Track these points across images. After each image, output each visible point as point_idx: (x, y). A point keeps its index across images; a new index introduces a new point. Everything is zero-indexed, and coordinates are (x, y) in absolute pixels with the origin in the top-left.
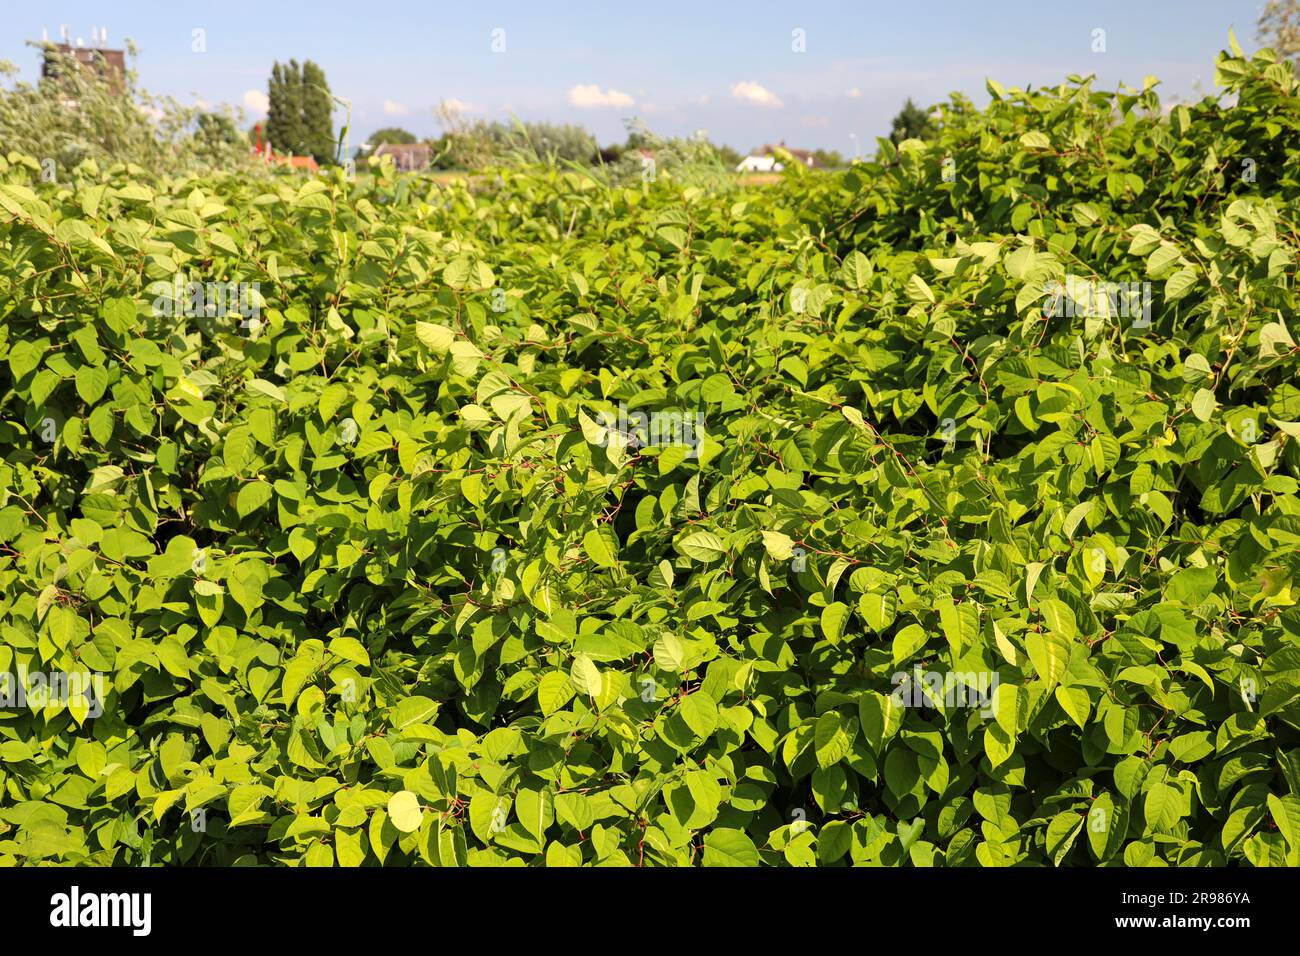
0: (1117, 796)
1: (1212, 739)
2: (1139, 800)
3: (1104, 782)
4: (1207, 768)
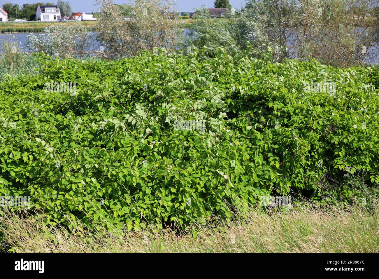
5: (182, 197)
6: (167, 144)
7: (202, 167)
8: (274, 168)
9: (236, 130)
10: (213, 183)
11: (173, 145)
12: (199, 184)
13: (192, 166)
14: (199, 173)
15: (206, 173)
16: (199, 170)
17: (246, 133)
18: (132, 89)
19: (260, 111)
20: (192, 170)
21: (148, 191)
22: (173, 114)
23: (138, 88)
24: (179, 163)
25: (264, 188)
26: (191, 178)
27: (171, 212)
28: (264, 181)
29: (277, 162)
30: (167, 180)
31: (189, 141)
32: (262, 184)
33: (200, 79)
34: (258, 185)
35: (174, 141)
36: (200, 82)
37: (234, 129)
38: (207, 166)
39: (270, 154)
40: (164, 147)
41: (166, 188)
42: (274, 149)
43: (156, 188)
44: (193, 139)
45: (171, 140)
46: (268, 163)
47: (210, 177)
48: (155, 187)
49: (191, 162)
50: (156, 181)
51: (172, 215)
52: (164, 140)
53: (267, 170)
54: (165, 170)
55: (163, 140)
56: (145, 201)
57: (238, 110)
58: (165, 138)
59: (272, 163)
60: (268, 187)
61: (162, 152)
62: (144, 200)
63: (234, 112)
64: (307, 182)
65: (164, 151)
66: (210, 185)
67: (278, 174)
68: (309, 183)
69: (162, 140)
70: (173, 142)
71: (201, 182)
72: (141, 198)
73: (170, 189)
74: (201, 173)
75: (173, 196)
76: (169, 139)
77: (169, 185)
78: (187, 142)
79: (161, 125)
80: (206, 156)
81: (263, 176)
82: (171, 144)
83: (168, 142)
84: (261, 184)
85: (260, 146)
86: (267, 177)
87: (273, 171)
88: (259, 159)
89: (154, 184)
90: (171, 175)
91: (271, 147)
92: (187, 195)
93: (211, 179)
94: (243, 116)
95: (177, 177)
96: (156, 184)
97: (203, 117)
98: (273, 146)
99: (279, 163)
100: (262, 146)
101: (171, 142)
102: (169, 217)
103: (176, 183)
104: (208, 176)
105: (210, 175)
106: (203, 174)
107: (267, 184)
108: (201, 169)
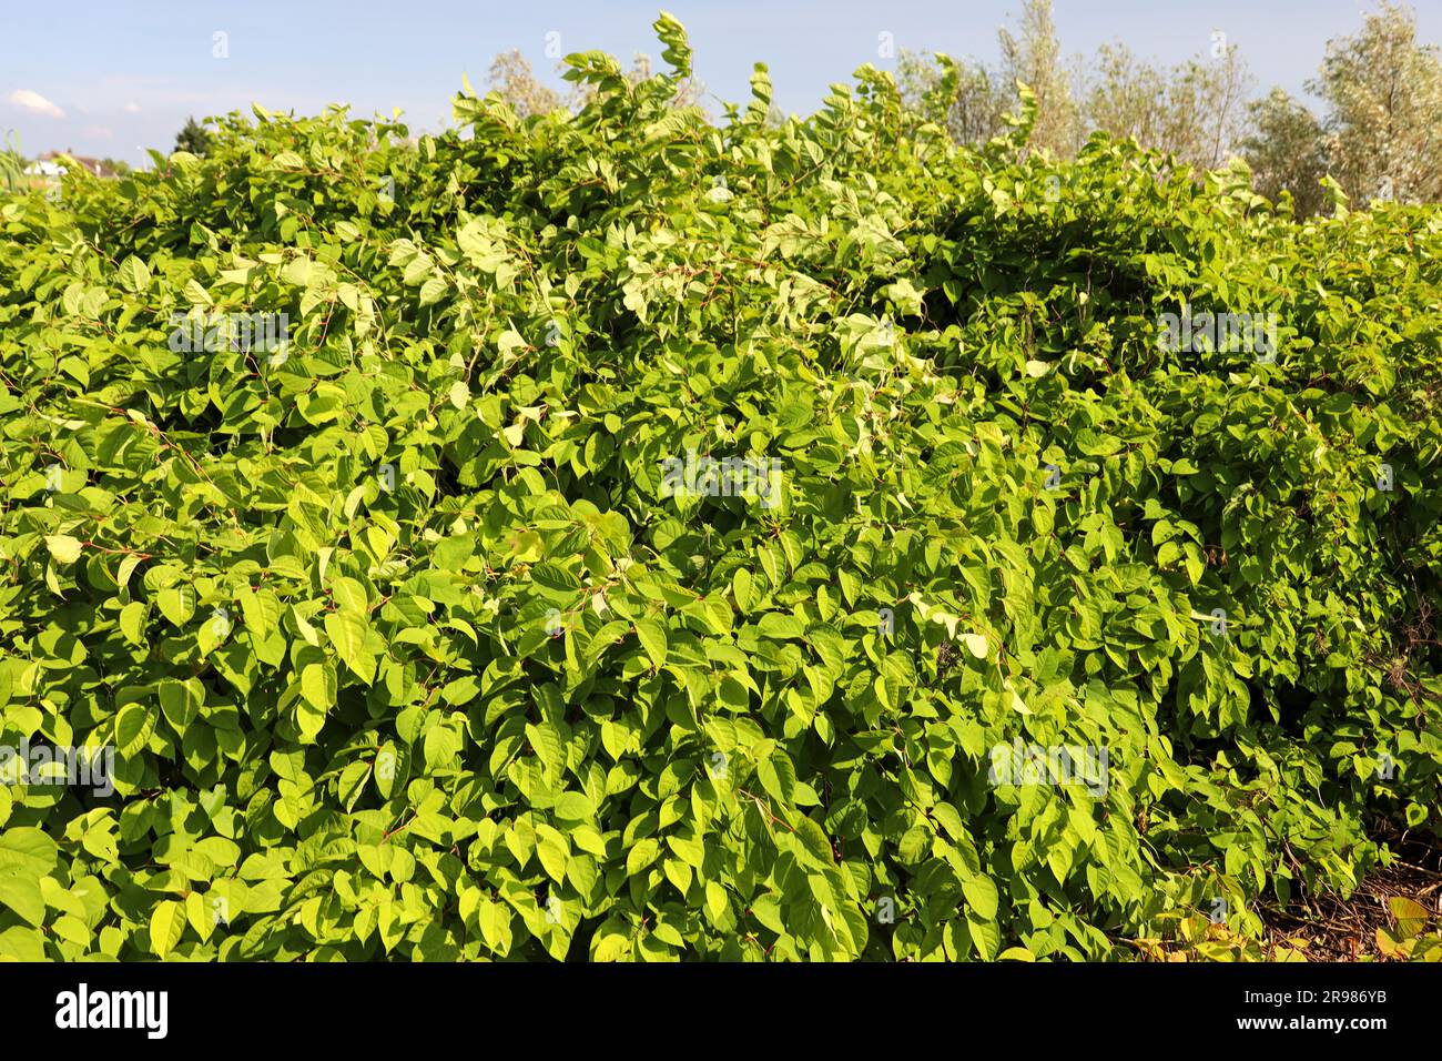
0: (399, 742)
1: (478, 683)
2: (419, 744)
3: (388, 731)
4: (474, 708)
5: (685, 794)
6: (613, 424)
7: (820, 572)
8: (1174, 578)
9: (966, 379)
10: (889, 684)
11: (645, 433)
12: (800, 683)
13: (754, 567)
14: (799, 611)
15: (843, 614)
16: (800, 587)
17: (1023, 395)
18: (474, 165)
19: (1084, 297)
20: (755, 593)
21: (444, 742)
22: (661, 271)
23: (502, 162)
24: (675, 544)
25: (1124, 686)
26: (748, 639)
27: (600, 892)
28: (1129, 646)
29: (1189, 548)
30: (582, 662)
31: (739, 417)
32: (1119, 661)
33: (797, 150)
34: (1093, 665)
35: (652, 408)
36: (796, 166)
37: (957, 374)
38: (850, 566)
39: (1152, 508)
40: (592, 444)
41: (573, 719)
42: (1170, 480)
43: (500, 719)
44: (764, 409)
45: (639, 405)
46: (1147, 553)
47: (868, 641)
48: (498, 706)
49: (747, 541)
50: (505, 665)
51: (604, 917)
52: (600, 401)
53: (1140, 591)
54: (573, 595)
55: (595, 405)
56: (411, 814)
57: (968, 288)
58: (603, 394)
59: (1166, 555)
60: (1142, 685)
61: (579, 471)
62: (404, 810)
63: (952, 298)
64: (1307, 651)
65: (593, 467)
66: (869, 694)
67: (1195, 615)
68: (1321, 659)
69: (590, 401)
70: (648, 414)
71: (812, 674)
72: (385, 788)
73: (596, 729)
74: (811, 607)
75: (619, 780)
76: (628, 397)
77: (592, 698)
78: (732, 421)
79: (594, 327)
80: (842, 505)
81: (1124, 623)
82: (638, 424)
83: (618, 412)
84: (1108, 663)
85: (1100, 460)
86: (1144, 628)
87: (1172, 597)
88: (1101, 532)
89: (487, 686)
90: (611, 635)
91: (1158, 469)
92: (719, 777)
93: (873, 657)
94: (998, 312)
95: (654, 652)
96: (506, 689)
97: (806, 301)
98: (1165, 464)
99: (1202, 559)
100: (1115, 461)
101: (634, 418)
102: (583, 935)
103: (647, 689)
104: (853, 632)
105: (864, 631)
106: (826, 615)
107: (1146, 666)
108: (814, 584)
